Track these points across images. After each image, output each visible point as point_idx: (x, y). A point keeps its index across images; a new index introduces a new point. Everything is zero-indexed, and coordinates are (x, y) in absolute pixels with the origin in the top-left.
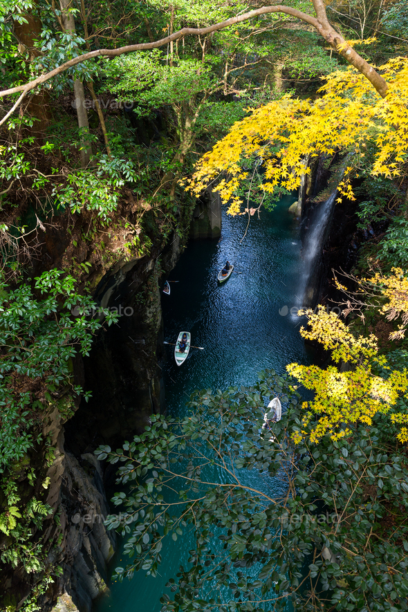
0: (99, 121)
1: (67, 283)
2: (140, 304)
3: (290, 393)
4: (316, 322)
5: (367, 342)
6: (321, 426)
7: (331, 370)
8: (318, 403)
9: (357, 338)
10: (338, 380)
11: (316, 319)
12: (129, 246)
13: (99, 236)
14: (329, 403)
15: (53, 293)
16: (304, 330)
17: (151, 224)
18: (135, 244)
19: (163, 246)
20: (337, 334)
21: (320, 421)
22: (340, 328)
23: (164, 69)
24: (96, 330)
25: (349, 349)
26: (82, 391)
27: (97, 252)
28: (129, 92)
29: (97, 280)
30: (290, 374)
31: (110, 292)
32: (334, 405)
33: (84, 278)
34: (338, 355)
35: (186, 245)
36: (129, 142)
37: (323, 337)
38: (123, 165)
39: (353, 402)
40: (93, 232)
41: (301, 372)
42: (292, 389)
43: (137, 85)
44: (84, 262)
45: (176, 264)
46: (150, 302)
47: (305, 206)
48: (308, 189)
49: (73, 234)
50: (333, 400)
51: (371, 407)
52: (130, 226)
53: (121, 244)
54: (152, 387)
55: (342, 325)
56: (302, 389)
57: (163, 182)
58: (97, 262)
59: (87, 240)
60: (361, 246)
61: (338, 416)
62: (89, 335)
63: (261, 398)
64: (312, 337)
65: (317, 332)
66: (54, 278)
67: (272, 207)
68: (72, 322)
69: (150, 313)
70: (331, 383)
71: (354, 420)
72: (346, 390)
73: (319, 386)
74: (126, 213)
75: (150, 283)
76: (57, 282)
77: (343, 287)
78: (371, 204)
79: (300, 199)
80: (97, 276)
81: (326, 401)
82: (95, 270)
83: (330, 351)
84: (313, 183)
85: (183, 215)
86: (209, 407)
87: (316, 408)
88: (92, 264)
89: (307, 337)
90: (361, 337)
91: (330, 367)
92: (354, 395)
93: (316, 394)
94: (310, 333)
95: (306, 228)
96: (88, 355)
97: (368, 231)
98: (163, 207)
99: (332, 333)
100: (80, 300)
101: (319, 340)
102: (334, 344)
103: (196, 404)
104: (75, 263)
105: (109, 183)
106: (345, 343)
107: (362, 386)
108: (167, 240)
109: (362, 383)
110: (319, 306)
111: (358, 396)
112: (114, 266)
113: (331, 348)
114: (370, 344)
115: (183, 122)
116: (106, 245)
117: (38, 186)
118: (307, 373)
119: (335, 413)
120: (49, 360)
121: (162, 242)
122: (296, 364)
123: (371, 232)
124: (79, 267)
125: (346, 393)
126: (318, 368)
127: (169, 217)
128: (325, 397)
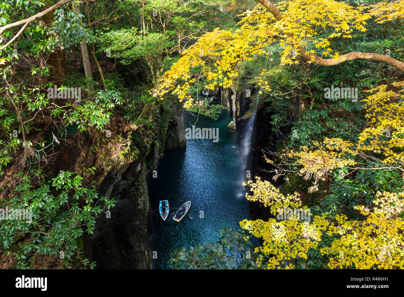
0: (100, 76)
1: (76, 181)
2: (134, 195)
3: (244, 242)
4: (256, 189)
5: (294, 198)
6: (271, 265)
7: (272, 222)
8: (266, 247)
9: (286, 196)
10: (278, 228)
11: (255, 187)
12: (123, 154)
13: (101, 149)
14: (274, 246)
15: (65, 188)
16: (249, 195)
17: (138, 140)
18: (127, 152)
19: (147, 153)
20: (271, 195)
21: (269, 261)
22: (273, 191)
23: (140, 37)
24: (99, 214)
25: (282, 204)
26: (88, 262)
27: (100, 159)
28: (117, 51)
29: (101, 179)
30: (243, 228)
31: (111, 188)
32: (278, 247)
33: (91, 178)
34: (274, 210)
35: (164, 153)
36: (120, 87)
37: (262, 198)
38: (113, 94)
39: (292, 243)
40: (97, 146)
41: (251, 226)
42: (246, 239)
43: (122, 47)
44: (91, 167)
45: (158, 166)
46: (141, 193)
47: (238, 123)
48: (238, 113)
49: (83, 148)
50: (276, 243)
51: (304, 245)
52: (123, 140)
53: (117, 153)
54: (145, 257)
55: (274, 188)
56: (253, 238)
57: (144, 110)
58: (100, 167)
59: (92, 152)
60: (276, 143)
61: (282, 255)
62: (93, 217)
63: (224, 250)
64: (254, 199)
65: (258, 195)
66: (67, 177)
67: (216, 117)
68: (81, 209)
69: (141, 201)
70: (273, 230)
71: (294, 257)
72: (284, 234)
73: (265, 234)
74: (120, 132)
75: (139, 180)
76: (69, 181)
77: (271, 161)
78: (278, 116)
79: (234, 119)
80: (101, 177)
81: (272, 244)
82: (99, 172)
83: (269, 208)
84: (241, 109)
85: (160, 134)
86: (185, 261)
87: (265, 251)
88: (97, 169)
89: (251, 200)
90: (288, 195)
91: (271, 219)
92: (291, 237)
93: (264, 240)
94: (253, 197)
95: (240, 136)
96: (92, 233)
97: (279, 134)
98: (145, 127)
99: (268, 194)
100: (86, 192)
101: (260, 201)
102: (271, 202)
103: (174, 260)
104: (84, 168)
105: (104, 106)
106: (278, 201)
107: (296, 230)
108: (150, 149)
109: (295, 227)
110: (256, 177)
111: (294, 238)
112: (113, 169)
113: (269, 205)
114: (296, 199)
115: (155, 73)
116: (106, 154)
117: (55, 114)
118: (255, 225)
119: (280, 253)
120: (61, 240)
121: (146, 151)
122: (246, 220)
123: (281, 134)
124: (87, 171)
125: (285, 237)
126: (262, 221)
127: (150, 133)
128: (270, 242)
